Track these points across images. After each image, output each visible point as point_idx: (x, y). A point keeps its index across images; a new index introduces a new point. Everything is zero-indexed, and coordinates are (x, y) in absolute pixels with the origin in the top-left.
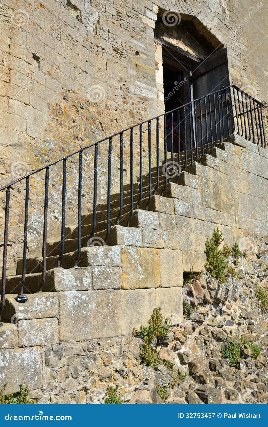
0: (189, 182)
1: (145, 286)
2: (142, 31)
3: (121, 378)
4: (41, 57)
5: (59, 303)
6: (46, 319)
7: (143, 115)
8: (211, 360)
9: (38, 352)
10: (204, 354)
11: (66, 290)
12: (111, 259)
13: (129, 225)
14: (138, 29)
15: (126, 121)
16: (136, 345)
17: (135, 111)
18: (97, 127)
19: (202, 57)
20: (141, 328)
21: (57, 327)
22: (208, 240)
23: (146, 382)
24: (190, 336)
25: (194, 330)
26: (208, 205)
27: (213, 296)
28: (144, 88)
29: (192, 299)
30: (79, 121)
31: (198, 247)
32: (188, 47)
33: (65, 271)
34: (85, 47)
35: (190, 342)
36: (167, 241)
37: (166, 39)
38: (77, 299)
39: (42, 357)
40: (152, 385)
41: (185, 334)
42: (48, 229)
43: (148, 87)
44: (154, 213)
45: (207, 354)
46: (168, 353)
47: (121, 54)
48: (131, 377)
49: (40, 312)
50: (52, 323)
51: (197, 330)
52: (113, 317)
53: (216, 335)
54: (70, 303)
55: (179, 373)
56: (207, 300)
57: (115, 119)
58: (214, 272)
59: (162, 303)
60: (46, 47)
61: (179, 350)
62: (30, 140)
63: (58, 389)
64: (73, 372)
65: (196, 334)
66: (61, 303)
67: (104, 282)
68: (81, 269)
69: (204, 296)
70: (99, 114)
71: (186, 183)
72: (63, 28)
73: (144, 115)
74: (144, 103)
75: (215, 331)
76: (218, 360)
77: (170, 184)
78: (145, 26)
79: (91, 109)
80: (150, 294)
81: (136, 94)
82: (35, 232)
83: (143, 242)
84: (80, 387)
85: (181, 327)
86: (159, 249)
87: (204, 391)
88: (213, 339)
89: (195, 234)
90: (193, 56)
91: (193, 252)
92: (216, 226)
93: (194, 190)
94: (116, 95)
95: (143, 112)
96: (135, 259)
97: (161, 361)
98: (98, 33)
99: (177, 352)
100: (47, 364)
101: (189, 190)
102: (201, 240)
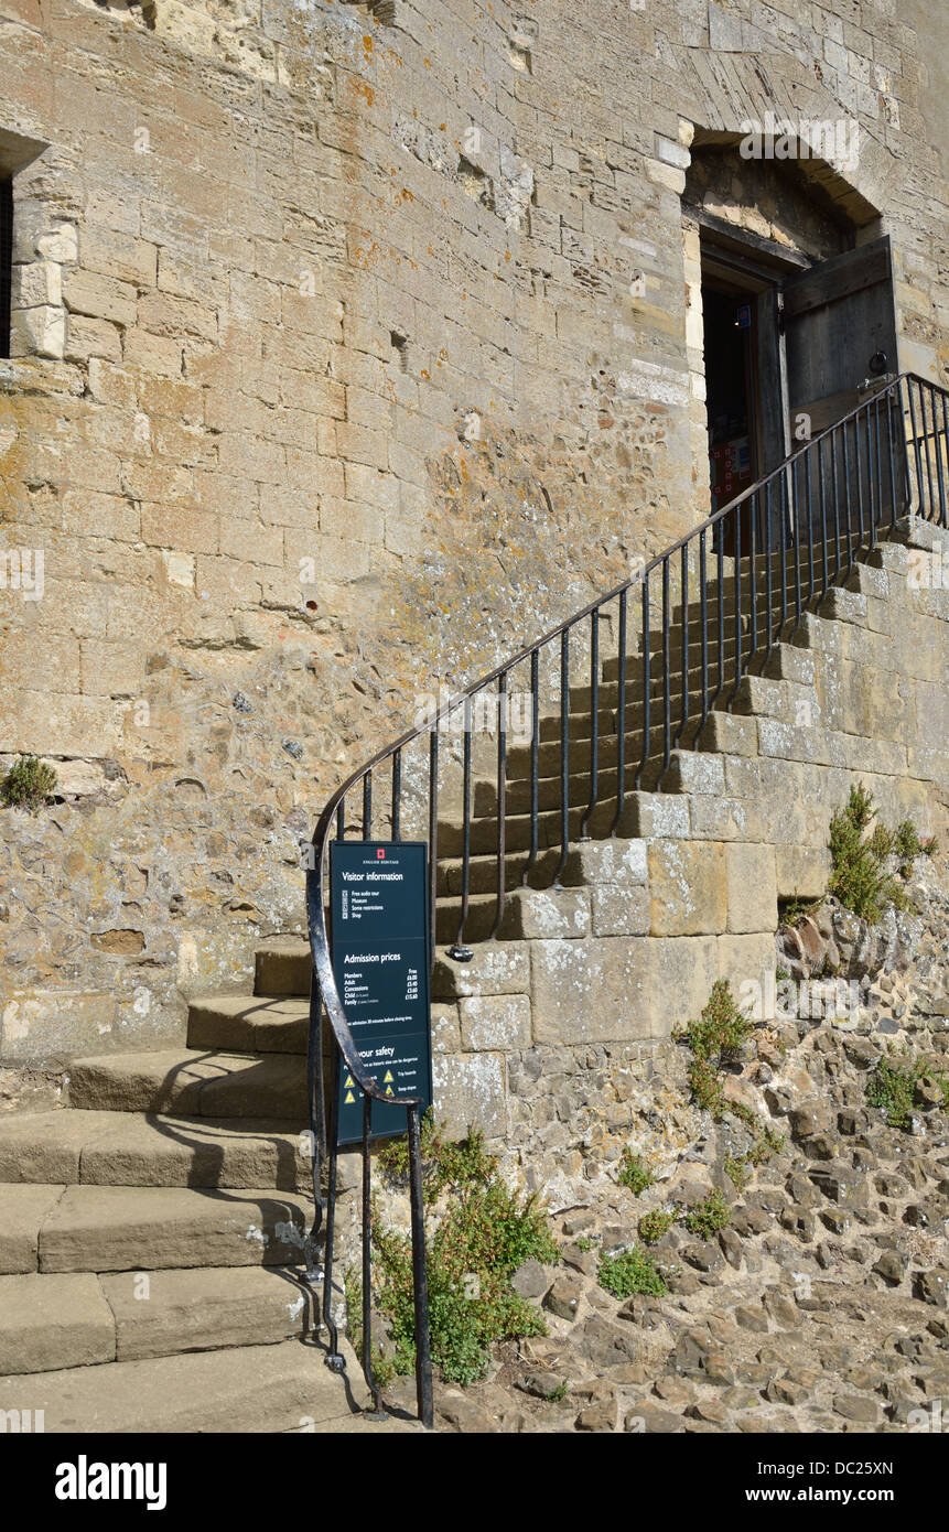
0: (793, 668)
1: (697, 930)
2: (649, 207)
3: (650, 1130)
4: (408, 336)
5: (531, 963)
6: (509, 996)
7: (652, 456)
8: (843, 1109)
9: (497, 1064)
10: (825, 1095)
11: (543, 935)
12: (628, 868)
13: (659, 788)
14: (638, 203)
15: (608, 478)
16: (681, 1061)
17: (630, 447)
18: (537, 502)
19: (815, 251)
20: (689, 1024)
21: (529, 1015)
22: (835, 816)
23: (701, 1143)
24: (792, 1052)
25: (802, 1036)
26: (838, 725)
27: (848, 958)
28: (654, 377)
29: (795, 963)
30: (495, 495)
31: (812, 835)
32: (774, 226)
33: (541, 895)
34: (502, 280)
35: (792, 1065)
36: (742, 824)
37: (711, 208)
38: (565, 956)
39: (503, 1073)
40: (711, 1154)
41: (780, 1046)
42: (440, 787)
43: (665, 372)
44: (714, 756)
45: (834, 1096)
46: (743, 1089)
47: (594, 285)
48: (671, 1130)
49: (498, 982)
50: (520, 1004)
51: (809, 1039)
52: (635, 996)
53: (855, 1051)
54: (552, 965)
55: (768, 1136)
56: (832, 966)
57: (580, 475)
58: (852, 899)
59: (731, 969)
60: (419, 305)
61: (767, 1082)
62: (394, 564)
63: (533, 1142)
64: (560, 1108)
65: (805, 1047)
66: (536, 964)
67: (616, 920)
68: (569, 891)
69: (827, 957)
70: (541, 463)
71: (784, 674)
72: (452, 242)
73: (656, 455)
74: (654, 419)
75: (851, 1042)
76: (859, 1110)
77: (747, 682)
78: (658, 189)
79: (524, 452)
80: (707, 948)
81: (634, 398)
82: (414, 796)
83: (691, 828)
84: (572, 1142)
85: (770, 1030)
86: (724, 842)
87: (828, 1173)
88: (847, 1062)
89: (805, 801)
90: (787, 250)
91: (801, 848)
92: (856, 778)
93: (803, 688)
94: (581, 406)
95: (651, 447)
96: (676, 868)
97: (727, 1106)
98: (534, 231)
99: (762, 1087)
100: (514, 1089)
101: (791, 690)
102: (820, 815)
